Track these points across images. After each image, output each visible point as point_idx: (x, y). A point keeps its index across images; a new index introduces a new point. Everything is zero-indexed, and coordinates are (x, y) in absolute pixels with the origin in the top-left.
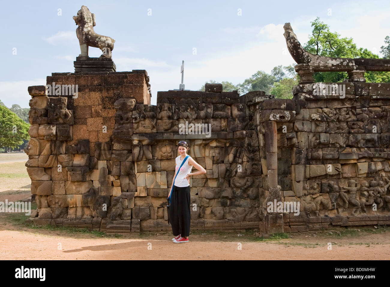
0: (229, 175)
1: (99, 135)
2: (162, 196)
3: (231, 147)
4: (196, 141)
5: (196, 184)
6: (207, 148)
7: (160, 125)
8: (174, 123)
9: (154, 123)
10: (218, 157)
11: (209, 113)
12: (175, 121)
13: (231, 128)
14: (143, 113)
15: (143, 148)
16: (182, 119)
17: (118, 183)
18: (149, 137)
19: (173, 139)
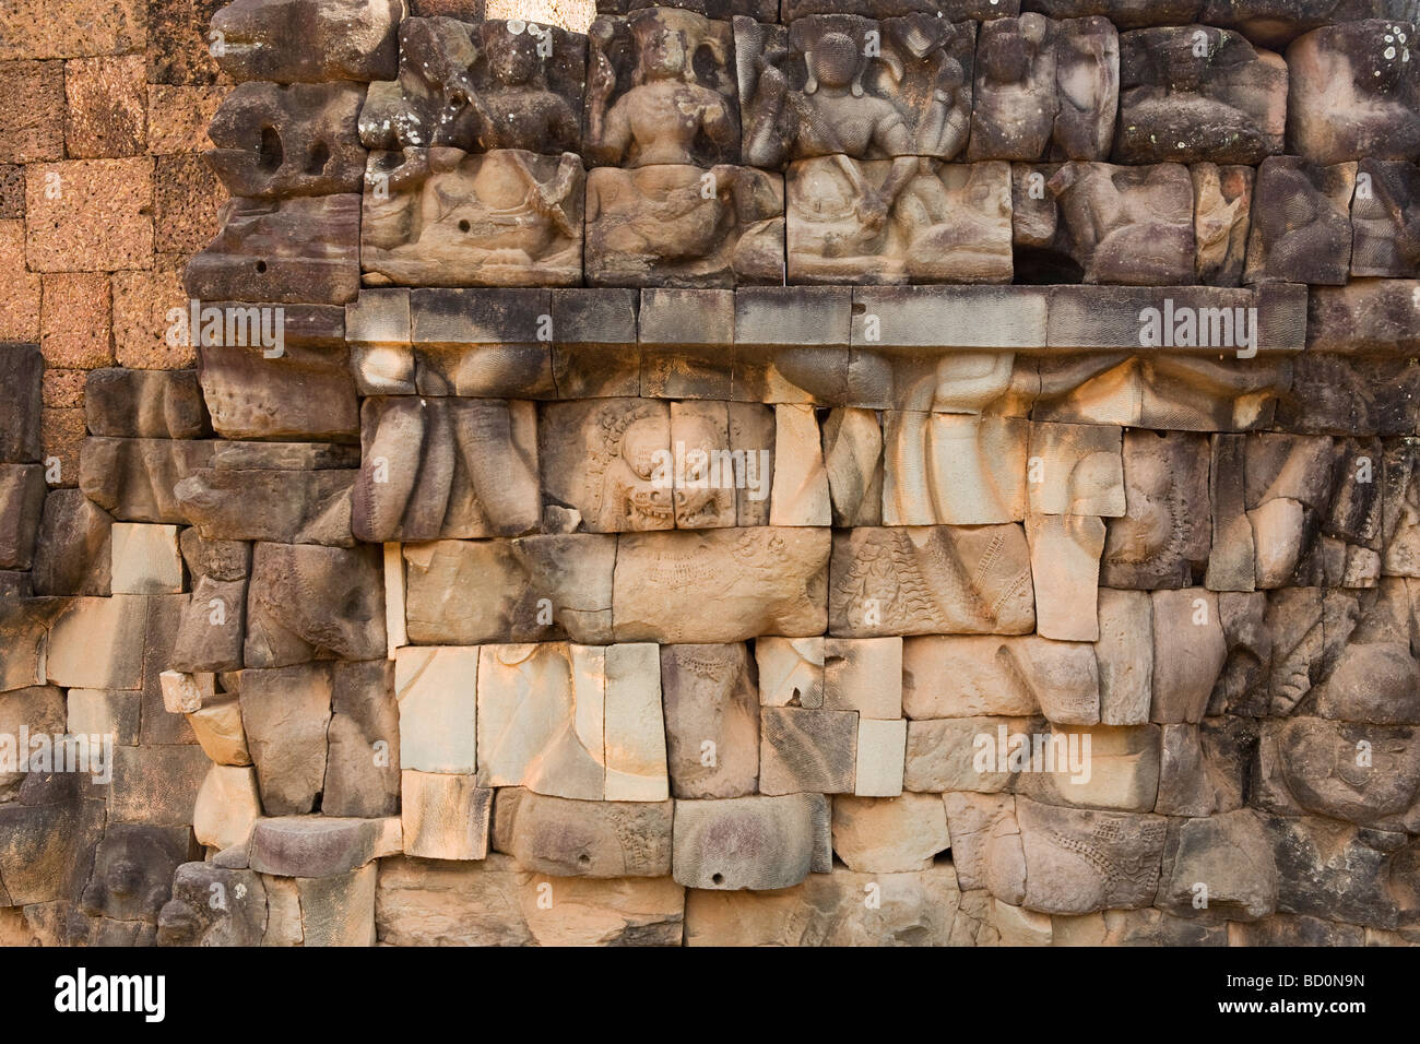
0: (1249, 693)
1: (119, 304)
2: (618, 871)
3: (1279, 437)
4: (948, 368)
5: (941, 767)
6: (1050, 438)
7: (609, 210)
8: (748, 198)
9: (554, 194)
10: (1150, 527)
11: (1082, 110)
12: (749, 173)
13: (1288, 248)
14: (456, 101)
15: (453, 422)
16: (818, 164)
17: (226, 732)
18: (508, 316)
19: (729, 340)
